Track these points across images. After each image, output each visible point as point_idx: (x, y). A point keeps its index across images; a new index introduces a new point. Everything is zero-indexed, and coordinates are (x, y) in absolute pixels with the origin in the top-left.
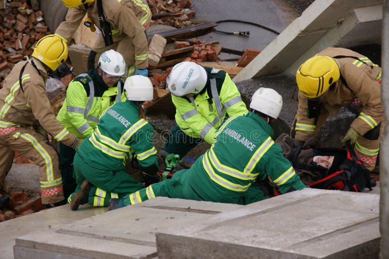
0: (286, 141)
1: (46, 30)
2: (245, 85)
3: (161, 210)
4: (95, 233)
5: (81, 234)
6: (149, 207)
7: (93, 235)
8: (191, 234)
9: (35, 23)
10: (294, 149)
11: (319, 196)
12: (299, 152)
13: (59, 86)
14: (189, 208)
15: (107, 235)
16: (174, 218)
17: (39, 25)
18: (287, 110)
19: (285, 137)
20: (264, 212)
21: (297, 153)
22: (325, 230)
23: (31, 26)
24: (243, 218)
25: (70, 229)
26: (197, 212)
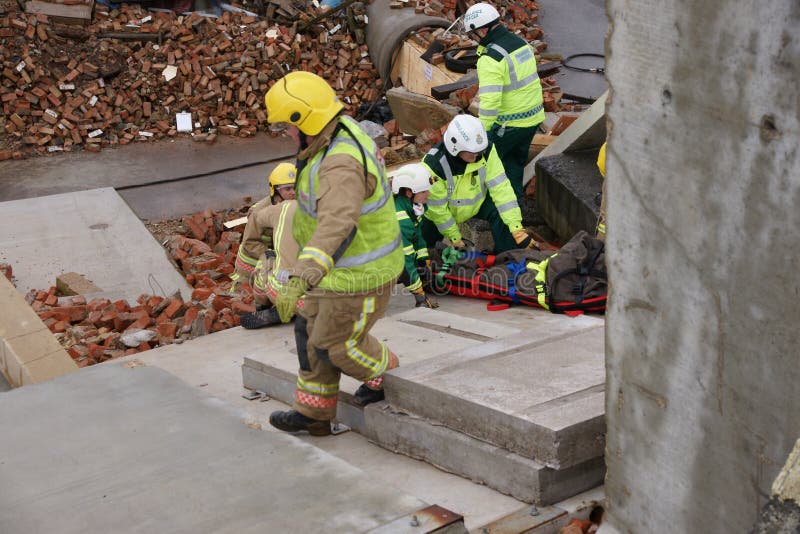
0: (583, 242)
1: (371, 67)
2: (553, 161)
6: (405, 322)
8: (420, 379)
9: (359, 59)
10: (593, 252)
11: (592, 328)
13: (381, 133)
14: (449, 327)
16: (427, 341)
17: (364, 61)
19: (583, 235)
20: (518, 350)
21: (594, 257)
22: (577, 386)
23: (354, 63)
24: (491, 357)
26: (455, 335)
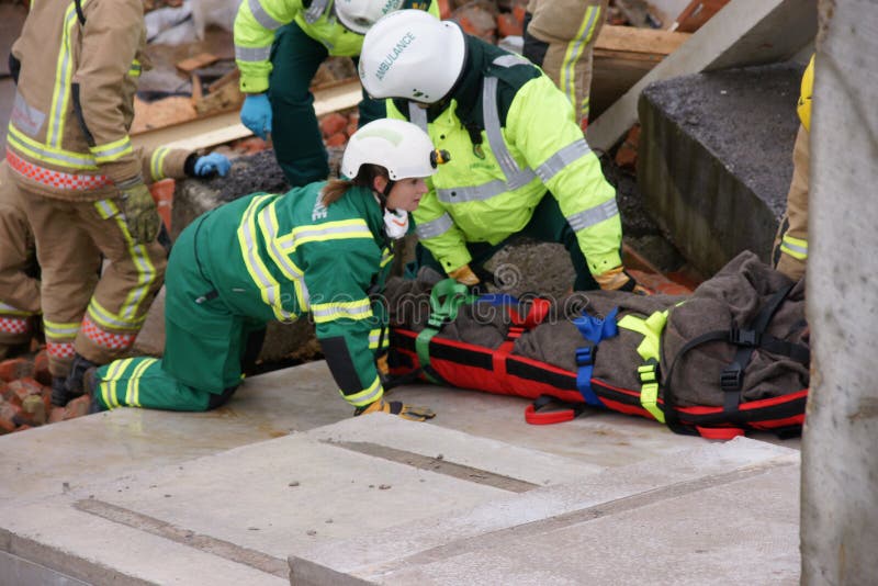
0: (747, 275)
2: (680, 90)
3: (368, 458)
4: (169, 520)
5: (134, 519)
7: (163, 524)
10: (768, 298)
12: (780, 307)
14: (440, 458)
15: (199, 529)
16: (389, 487)
18: (781, 169)
19: (747, 261)
21: (772, 308)
25: (113, 499)
26: (455, 475)
